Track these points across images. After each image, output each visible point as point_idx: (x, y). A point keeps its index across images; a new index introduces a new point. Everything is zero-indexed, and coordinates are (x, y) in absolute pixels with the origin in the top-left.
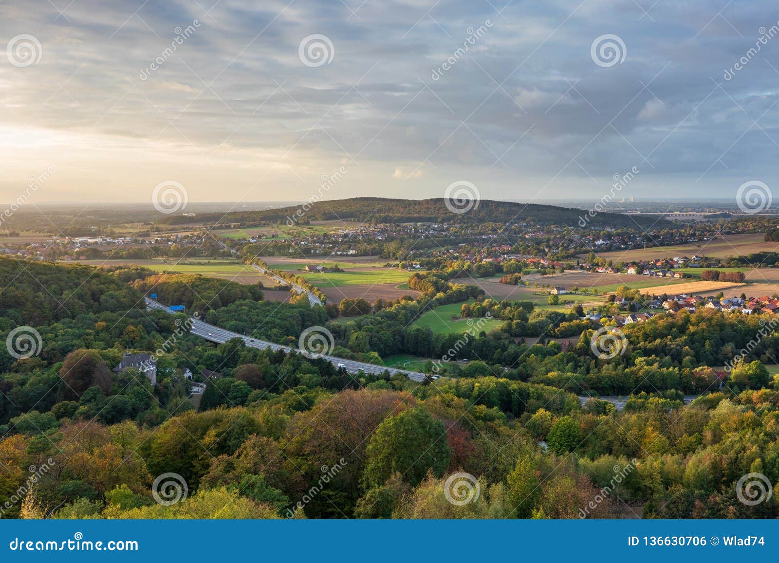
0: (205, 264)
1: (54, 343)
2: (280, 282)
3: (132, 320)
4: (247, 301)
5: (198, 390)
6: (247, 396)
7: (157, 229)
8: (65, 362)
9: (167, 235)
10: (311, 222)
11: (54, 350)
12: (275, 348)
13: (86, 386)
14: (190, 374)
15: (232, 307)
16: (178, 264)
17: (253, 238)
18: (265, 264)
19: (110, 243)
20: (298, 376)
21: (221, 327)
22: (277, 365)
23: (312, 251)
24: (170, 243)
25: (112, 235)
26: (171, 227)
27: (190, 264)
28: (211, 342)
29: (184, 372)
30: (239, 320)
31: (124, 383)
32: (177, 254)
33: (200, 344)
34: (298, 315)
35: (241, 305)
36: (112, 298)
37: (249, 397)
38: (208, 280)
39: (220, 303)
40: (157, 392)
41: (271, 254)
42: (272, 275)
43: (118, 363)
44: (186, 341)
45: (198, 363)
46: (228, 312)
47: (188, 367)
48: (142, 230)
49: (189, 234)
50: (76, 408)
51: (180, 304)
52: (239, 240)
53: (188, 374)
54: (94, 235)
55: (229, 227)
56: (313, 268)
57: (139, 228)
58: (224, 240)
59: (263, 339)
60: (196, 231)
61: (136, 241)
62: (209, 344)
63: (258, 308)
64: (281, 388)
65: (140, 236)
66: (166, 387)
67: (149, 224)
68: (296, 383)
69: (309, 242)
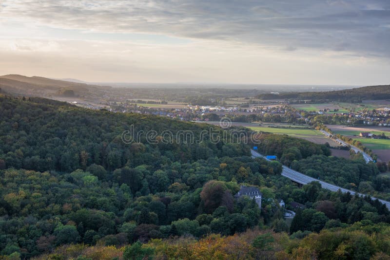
0: (287, 128)
1: (194, 175)
2: (341, 144)
3: (243, 164)
4: (320, 156)
5: (291, 215)
6: (325, 223)
7: (254, 103)
8: (204, 188)
9: (261, 107)
10: (363, 101)
11: (194, 179)
12: (344, 191)
13: (217, 205)
14: (283, 204)
15: (310, 159)
16: (269, 127)
17: (320, 111)
18: (330, 130)
19: (223, 111)
20: (363, 212)
21: (302, 173)
22: (345, 203)
23: (364, 122)
24: (263, 112)
25: (225, 105)
26: (263, 101)
27: (277, 127)
28: (295, 182)
29: (280, 202)
30: (315, 169)
31: (242, 206)
32: (268, 120)
33: (288, 183)
34: (357, 168)
35: (316, 158)
36: (230, 148)
37: (326, 224)
38: (293, 139)
39: (301, 156)
40: (262, 214)
41: (334, 124)
42: (335, 138)
43: (237, 192)
44: (279, 181)
45: (288, 196)
46: (307, 162)
47: (282, 199)
48: (244, 103)
49: (275, 106)
50: (211, 219)
51: (273, 155)
52: (311, 112)
53: (282, 204)
54: (213, 105)
55: (303, 103)
56: (366, 135)
57: (242, 101)
58: (301, 112)
59: (332, 184)
60: (279, 105)
61: (240, 110)
62: (294, 184)
63: (328, 161)
64: (349, 220)
65: (242, 107)
66: (268, 211)
67: (248, 99)
68: (361, 217)
69: (361, 116)
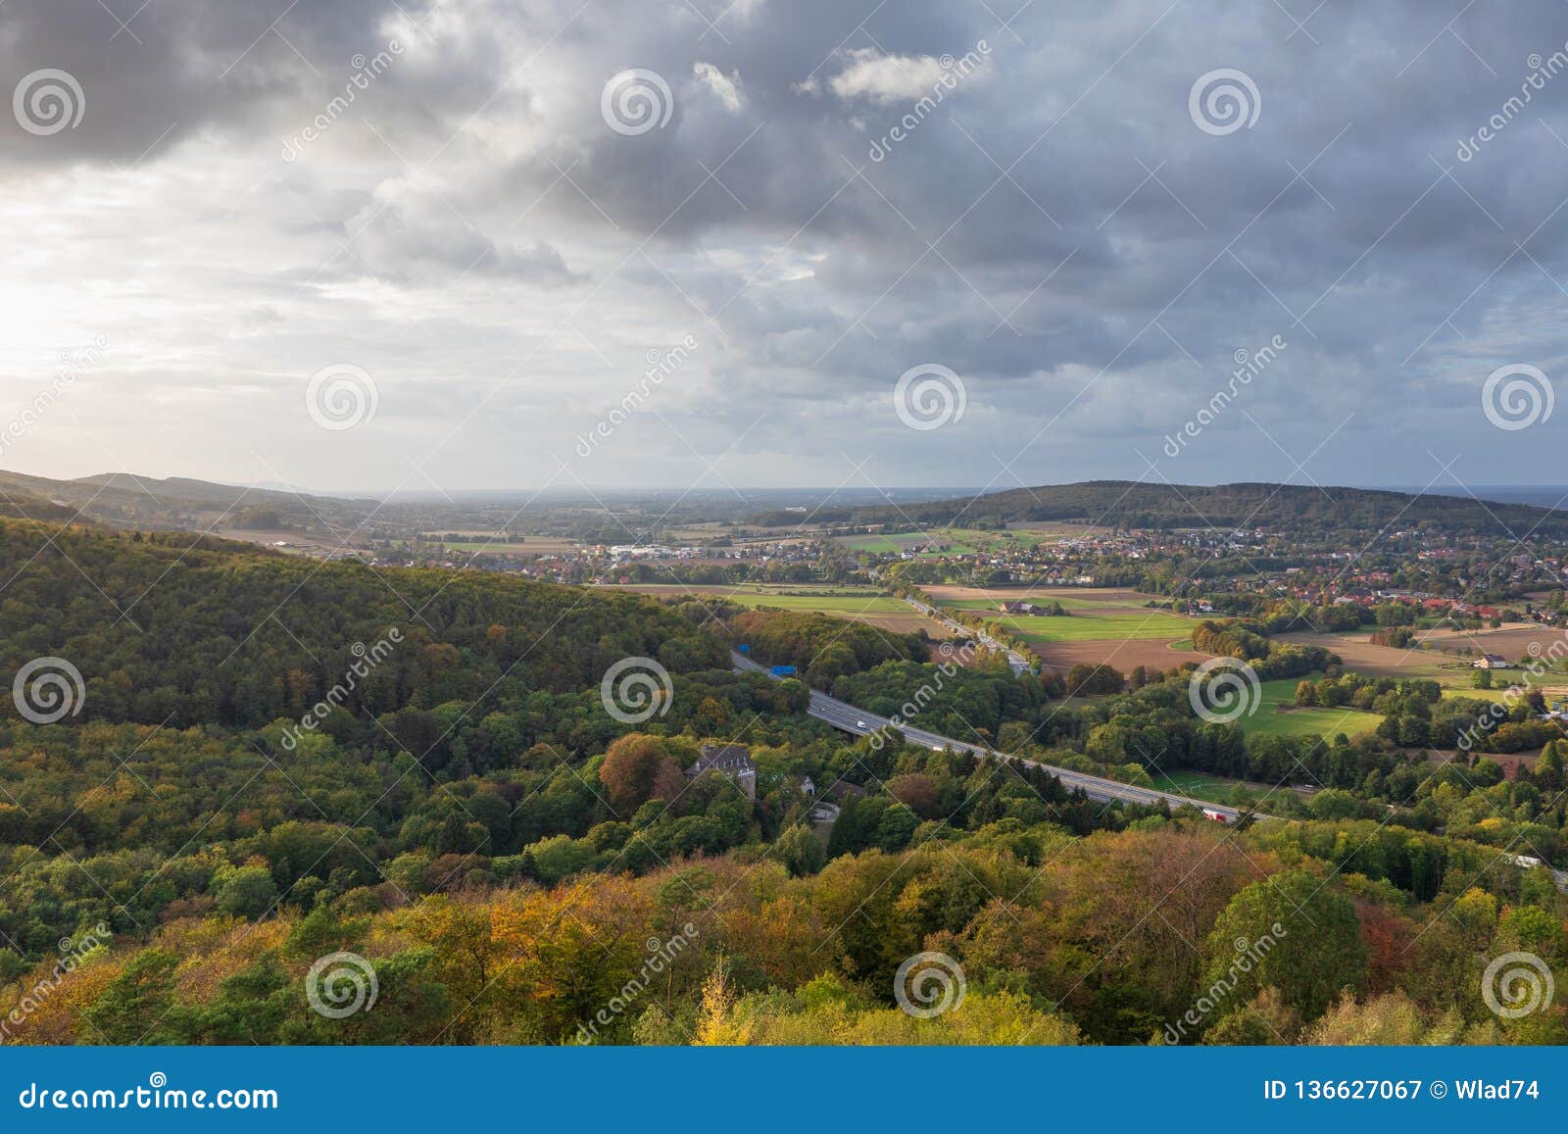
0: (825, 595)
1: (586, 722)
2: (956, 631)
3: (712, 689)
4: (905, 662)
5: (829, 815)
6: (912, 829)
7: (745, 535)
8: (609, 755)
9: (760, 544)
10: (1008, 524)
11: (586, 733)
12: (960, 748)
13: (642, 797)
14: (811, 786)
15: (878, 671)
16: (781, 593)
17: (906, 552)
18: (929, 599)
19: (666, 556)
20: (1003, 800)
21: (860, 706)
22: (962, 777)
23: (1012, 577)
24: (765, 558)
25: (670, 542)
26: (767, 530)
27: (801, 594)
28: (843, 731)
29: (802, 782)
30: (891, 696)
31: (706, 796)
32: (776, 577)
33: (824, 734)
34: (993, 690)
35: (894, 669)
36: (678, 650)
37: (916, 833)
38: (836, 623)
39: (857, 665)
40: (757, 814)
41: (939, 582)
42: (942, 618)
43: (693, 762)
44: (801, 727)
45: (824, 768)
46: (873, 680)
47: (807, 774)
48: (718, 536)
49: (796, 542)
50: (628, 834)
51: (788, 663)
52: (882, 555)
53: (807, 786)
54: (645, 541)
55: (865, 532)
56: (1015, 608)
57: (714, 531)
58: (858, 554)
59: (932, 732)
60: (807, 537)
61: (709, 554)
62: (839, 735)
63: (922, 676)
64: (972, 821)
65: (716, 545)
66: (772, 808)
67: (731, 525)
68: (999, 811)
69: (1005, 562)
